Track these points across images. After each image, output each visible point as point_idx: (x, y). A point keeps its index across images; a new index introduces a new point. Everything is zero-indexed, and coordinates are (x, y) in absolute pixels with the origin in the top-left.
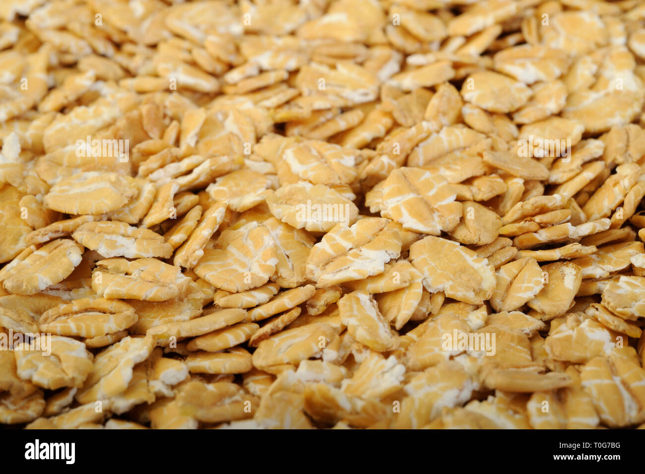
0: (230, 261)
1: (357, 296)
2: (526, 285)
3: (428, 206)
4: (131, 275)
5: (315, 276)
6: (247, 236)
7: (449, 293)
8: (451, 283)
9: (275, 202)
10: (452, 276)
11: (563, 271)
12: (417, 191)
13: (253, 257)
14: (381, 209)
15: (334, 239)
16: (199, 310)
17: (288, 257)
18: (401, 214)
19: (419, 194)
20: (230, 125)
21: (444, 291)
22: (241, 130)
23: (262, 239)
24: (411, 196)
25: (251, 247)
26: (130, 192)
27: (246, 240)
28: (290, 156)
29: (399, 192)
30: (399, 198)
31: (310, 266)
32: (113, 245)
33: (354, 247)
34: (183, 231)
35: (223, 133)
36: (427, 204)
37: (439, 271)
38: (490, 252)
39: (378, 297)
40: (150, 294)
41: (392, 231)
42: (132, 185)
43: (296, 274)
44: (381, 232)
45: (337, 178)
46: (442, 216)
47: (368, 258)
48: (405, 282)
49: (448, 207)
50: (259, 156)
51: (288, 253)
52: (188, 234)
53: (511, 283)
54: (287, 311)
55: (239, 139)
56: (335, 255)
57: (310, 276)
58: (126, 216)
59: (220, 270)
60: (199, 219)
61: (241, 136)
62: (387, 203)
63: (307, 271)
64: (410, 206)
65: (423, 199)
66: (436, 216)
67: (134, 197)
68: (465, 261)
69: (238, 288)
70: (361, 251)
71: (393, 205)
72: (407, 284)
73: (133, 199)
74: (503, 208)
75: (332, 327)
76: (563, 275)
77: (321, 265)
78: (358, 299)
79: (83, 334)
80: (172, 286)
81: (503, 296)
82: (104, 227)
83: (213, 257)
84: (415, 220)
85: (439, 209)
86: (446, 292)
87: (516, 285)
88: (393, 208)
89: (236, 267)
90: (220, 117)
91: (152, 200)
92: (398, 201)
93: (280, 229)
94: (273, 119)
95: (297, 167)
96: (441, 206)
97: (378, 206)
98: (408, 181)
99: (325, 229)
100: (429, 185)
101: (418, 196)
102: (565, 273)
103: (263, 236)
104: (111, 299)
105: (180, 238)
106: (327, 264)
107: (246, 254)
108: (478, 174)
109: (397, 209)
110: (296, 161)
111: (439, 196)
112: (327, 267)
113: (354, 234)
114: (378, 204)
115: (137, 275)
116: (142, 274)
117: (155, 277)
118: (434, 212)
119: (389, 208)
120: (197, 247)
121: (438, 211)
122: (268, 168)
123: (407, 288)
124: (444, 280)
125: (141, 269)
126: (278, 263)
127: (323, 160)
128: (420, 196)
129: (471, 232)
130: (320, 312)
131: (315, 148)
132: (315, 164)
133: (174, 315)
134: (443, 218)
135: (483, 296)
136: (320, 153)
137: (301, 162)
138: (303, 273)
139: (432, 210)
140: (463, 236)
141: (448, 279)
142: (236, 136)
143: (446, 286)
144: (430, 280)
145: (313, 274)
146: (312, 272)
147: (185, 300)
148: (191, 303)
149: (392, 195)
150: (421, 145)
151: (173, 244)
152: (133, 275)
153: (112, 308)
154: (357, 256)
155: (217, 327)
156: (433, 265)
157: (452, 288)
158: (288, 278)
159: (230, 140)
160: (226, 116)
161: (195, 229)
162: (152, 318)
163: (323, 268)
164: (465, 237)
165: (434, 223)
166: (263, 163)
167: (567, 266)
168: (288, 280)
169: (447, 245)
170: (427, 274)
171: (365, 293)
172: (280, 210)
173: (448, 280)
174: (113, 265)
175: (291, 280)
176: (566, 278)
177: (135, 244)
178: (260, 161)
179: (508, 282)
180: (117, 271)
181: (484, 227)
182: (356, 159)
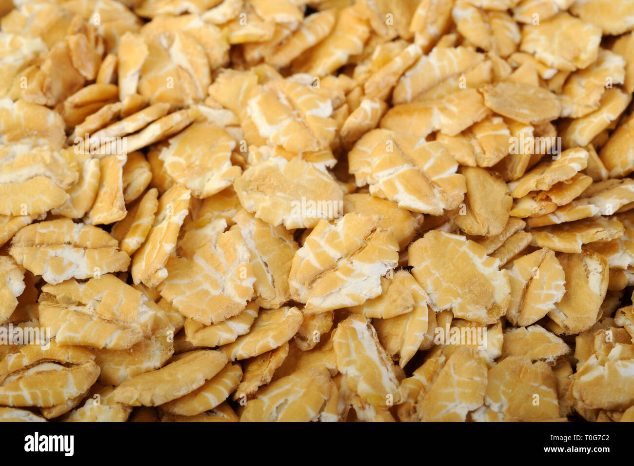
0: (199, 278)
1: (353, 326)
2: (545, 292)
3: (426, 179)
4: (84, 305)
5: (301, 297)
6: (216, 241)
7: (458, 314)
8: (459, 300)
9: (245, 190)
10: (460, 291)
11: (586, 265)
12: (412, 162)
13: (225, 273)
14: (369, 183)
15: (319, 246)
16: (170, 350)
17: (266, 265)
18: (395, 190)
19: (414, 166)
20: (178, 56)
21: (451, 310)
22: (192, 63)
23: (235, 250)
24: (405, 168)
25: (222, 260)
26: (71, 176)
27: (215, 247)
28: (254, 110)
29: (390, 163)
30: (391, 170)
31: (294, 284)
32: (58, 264)
33: (343, 257)
34: (139, 231)
35: (170, 67)
36: (425, 177)
37: (445, 285)
38: (501, 241)
39: (376, 323)
40: (111, 342)
41: (387, 233)
42: (71, 165)
43: (277, 293)
44: (374, 234)
45: (315, 145)
46: (444, 192)
47: (361, 275)
48: (408, 308)
49: (449, 180)
50: (216, 101)
51: (266, 259)
52: (146, 235)
53: (527, 286)
54: (273, 352)
55: (191, 76)
56: (322, 269)
57: (295, 298)
58: (69, 210)
59: (188, 293)
60: (155, 211)
61: (191, 71)
62: (378, 177)
63: (292, 291)
64: (406, 180)
65: (419, 171)
66: (436, 191)
67: (76, 183)
68: (474, 265)
69: (211, 319)
70: (352, 263)
71: (386, 179)
72: (410, 310)
73: (74, 186)
74: (511, 172)
75: (327, 368)
76: (587, 272)
77: (307, 283)
78: (354, 331)
79: (40, 404)
80: (134, 325)
81: (520, 306)
82: (45, 234)
83: (178, 271)
84: (413, 197)
85: (439, 183)
86: (454, 311)
87: (535, 292)
88: (385, 183)
89: (207, 286)
90: (164, 42)
91: (97, 185)
92: (390, 174)
93: (254, 224)
94: (228, 40)
95: (265, 129)
96: (441, 180)
97: (365, 179)
98: (400, 150)
99: (307, 225)
100: (426, 156)
101: (413, 168)
102: (590, 268)
103: (235, 245)
104: (66, 346)
105: (137, 241)
106: (313, 281)
107: (217, 268)
108: (479, 120)
109: (390, 184)
110: (264, 119)
111: (438, 169)
112: (314, 285)
113: (342, 238)
114: (365, 175)
115: (92, 309)
116: (99, 308)
117: (113, 314)
118: (434, 187)
119: (381, 181)
120: (159, 266)
121: (439, 186)
122: (228, 117)
123: (411, 313)
124: (451, 297)
125: (96, 298)
126: (255, 282)
127: (295, 113)
128: (416, 168)
129: (478, 222)
130: (312, 348)
131: (283, 92)
132: (287, 122)
133: (141, 362)
134: (445, 195)
135: (497, 315)
136: (290, 100)
137: (271, 122)
138: (286, 289)
139: (432, 185)
140: (469, 227)
141: (456, 295)
142: (186, 71)
143: (453, 305)
144: (435, 297)
145: (299, 295)
146: (297, 292)
147: (153, 337)
148: (160, 341)
149: (382, 167)
150: (408, 74)
151: (129, 251)
152: (88, 306)
153: (68, 358)
154: (349, 272)
155: (195, 387)
156: (438, 275)
157: (462, 308)
158: (269, 299)
159: (179, 77)
160: (171, 40)
161: (153, 226)
162: (117, 364)
163: (309, 287)
164: (471, 228)
165: (435, 201)
166: (222, 111)
167: (591, 258)
168: (270, 301)
169: (452, 244)
170: (430, 288)
171: (361, 320)
172: (252, 202)
173: (455, 298)
174: (63, 295)
175: (273, 302)
176: (591, 276)
177: (85, 258)
178: (219, 109)
179: (524, 285)
180: (69, 301)
181: (493, 212)
182: (333, 104)
